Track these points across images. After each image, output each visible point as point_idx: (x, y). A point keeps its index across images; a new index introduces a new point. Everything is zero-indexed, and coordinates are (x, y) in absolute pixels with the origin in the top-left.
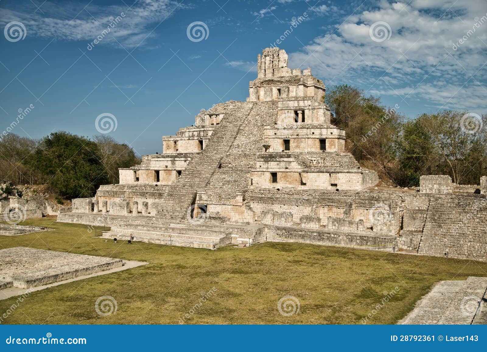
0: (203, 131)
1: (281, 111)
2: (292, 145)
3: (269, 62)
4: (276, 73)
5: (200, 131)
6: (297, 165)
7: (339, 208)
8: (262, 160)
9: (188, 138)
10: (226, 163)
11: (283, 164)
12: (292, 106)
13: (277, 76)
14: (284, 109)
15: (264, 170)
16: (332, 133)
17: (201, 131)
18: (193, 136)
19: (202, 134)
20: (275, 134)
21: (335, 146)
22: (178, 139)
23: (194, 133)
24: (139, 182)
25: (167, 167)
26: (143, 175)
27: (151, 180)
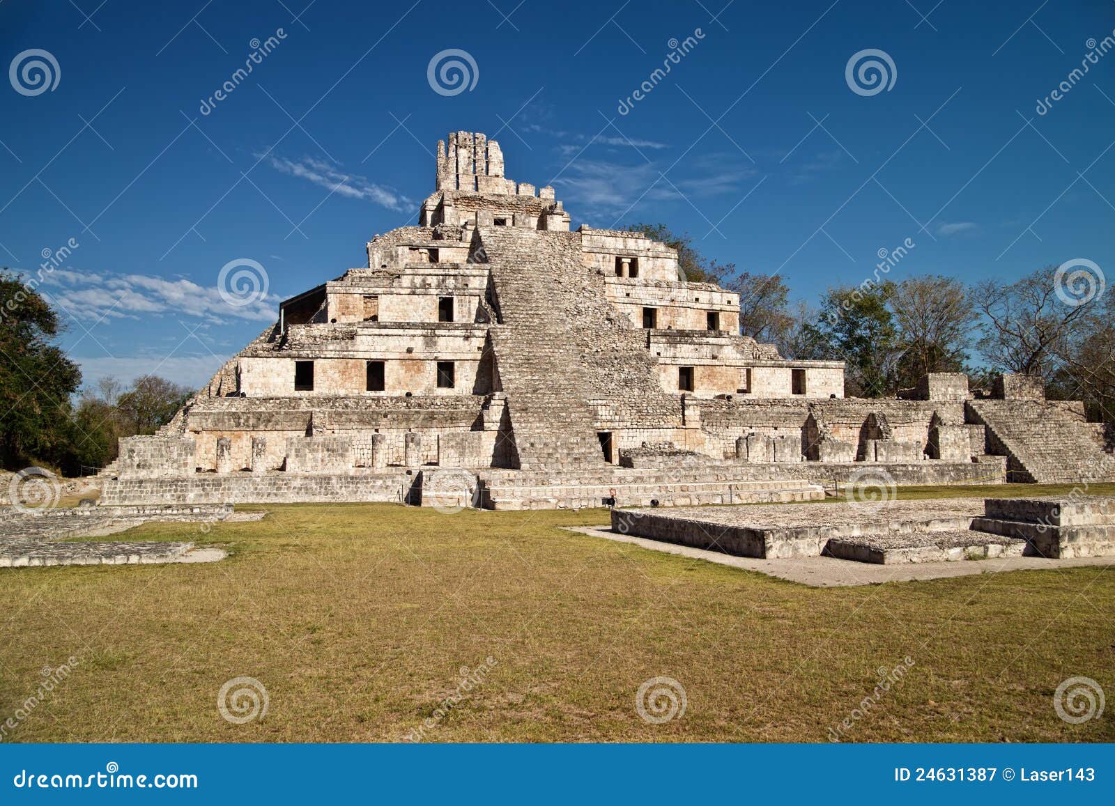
0: (455, 275)
1: (588, 255)
2: (662, 319)
3: (467, 159)
4: (482, 184)
5: (446, 275)
6: (734, 351)
7: (851, 428)
8: (664, 340)
9: (408, 291)
11: (706, 350)
12: (612, 246)
13: (485, 192)
14: (595, 251)
15: (667, 361)
17: (450, 275)
18: (425, 285)
19: (451, 282)
20: (628, 295)
21: (734, 325)
22: (380, 290)
23: (429, 280)
24: (315, 392)
25: (409, 351)
26: (330, 372)
27: (356, 385)
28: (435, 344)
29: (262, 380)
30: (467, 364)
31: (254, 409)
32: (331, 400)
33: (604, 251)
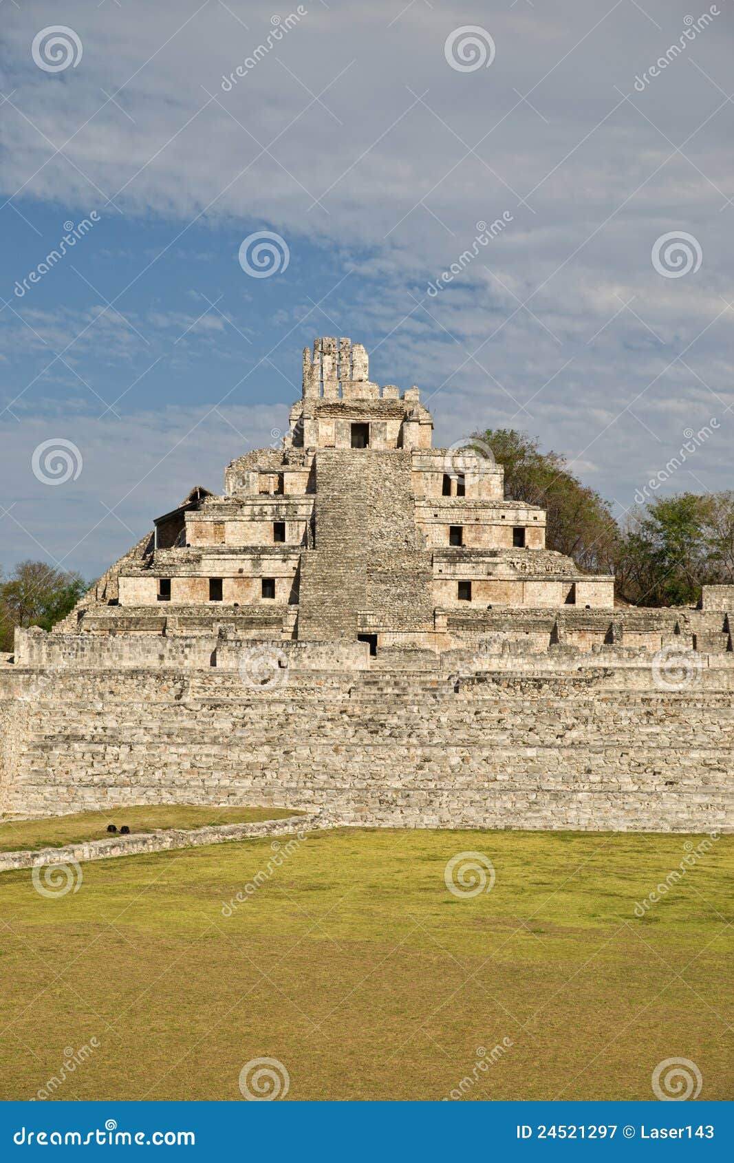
0: (286, 505)
1: (418, 474)
2: (467, 535)
3: (331, 366)
4: (346, 390)
5: (279, 505)
6: (508, 568)
7: (597, 634)
8: (445, 560)
9: (249, 518)
10: (373, 565)
11: (482, 568)
12: (440, 465)
13: (349, 397)
14: (424, 470)
15: (448, 577)
16: (535, 518)
17: (282, 505)
18: (263, 513)
19: (283, 510)
20: (436, 516)
21: (540, 540)
22: (226, 518)
23: (266, 509)
24: (172, 602)
25: (241, 571)
26: (183, 587)
27: (201, 597)
28: (260, 565)
29: (134, 593)
30: (285, 581)
31: (127, 615)
32: (180, 609)
33: (432, 470)
